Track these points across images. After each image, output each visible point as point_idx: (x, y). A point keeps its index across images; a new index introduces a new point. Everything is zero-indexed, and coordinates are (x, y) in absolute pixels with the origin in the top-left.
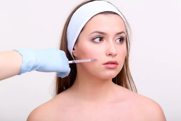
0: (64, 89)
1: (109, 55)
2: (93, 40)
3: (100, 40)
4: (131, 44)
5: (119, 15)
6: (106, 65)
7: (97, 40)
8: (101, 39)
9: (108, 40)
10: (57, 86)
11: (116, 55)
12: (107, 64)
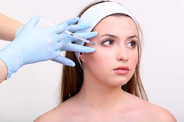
0: (70, 96)
1: (120, 60)
2: (102, 43)
3: (110, 44)
4: (142, 50)
5: (131, 18)
6: (117, 71)
7: (107, 43)
8: (112, 42)
9: (118, 44)
10: (62, 92)
11: (127, 60)
12: (117, 69)
